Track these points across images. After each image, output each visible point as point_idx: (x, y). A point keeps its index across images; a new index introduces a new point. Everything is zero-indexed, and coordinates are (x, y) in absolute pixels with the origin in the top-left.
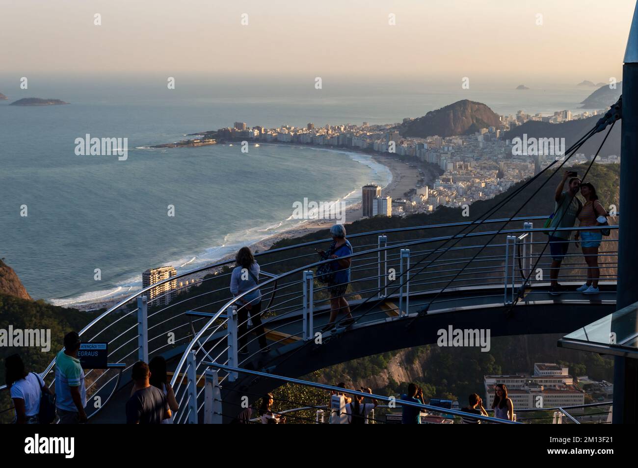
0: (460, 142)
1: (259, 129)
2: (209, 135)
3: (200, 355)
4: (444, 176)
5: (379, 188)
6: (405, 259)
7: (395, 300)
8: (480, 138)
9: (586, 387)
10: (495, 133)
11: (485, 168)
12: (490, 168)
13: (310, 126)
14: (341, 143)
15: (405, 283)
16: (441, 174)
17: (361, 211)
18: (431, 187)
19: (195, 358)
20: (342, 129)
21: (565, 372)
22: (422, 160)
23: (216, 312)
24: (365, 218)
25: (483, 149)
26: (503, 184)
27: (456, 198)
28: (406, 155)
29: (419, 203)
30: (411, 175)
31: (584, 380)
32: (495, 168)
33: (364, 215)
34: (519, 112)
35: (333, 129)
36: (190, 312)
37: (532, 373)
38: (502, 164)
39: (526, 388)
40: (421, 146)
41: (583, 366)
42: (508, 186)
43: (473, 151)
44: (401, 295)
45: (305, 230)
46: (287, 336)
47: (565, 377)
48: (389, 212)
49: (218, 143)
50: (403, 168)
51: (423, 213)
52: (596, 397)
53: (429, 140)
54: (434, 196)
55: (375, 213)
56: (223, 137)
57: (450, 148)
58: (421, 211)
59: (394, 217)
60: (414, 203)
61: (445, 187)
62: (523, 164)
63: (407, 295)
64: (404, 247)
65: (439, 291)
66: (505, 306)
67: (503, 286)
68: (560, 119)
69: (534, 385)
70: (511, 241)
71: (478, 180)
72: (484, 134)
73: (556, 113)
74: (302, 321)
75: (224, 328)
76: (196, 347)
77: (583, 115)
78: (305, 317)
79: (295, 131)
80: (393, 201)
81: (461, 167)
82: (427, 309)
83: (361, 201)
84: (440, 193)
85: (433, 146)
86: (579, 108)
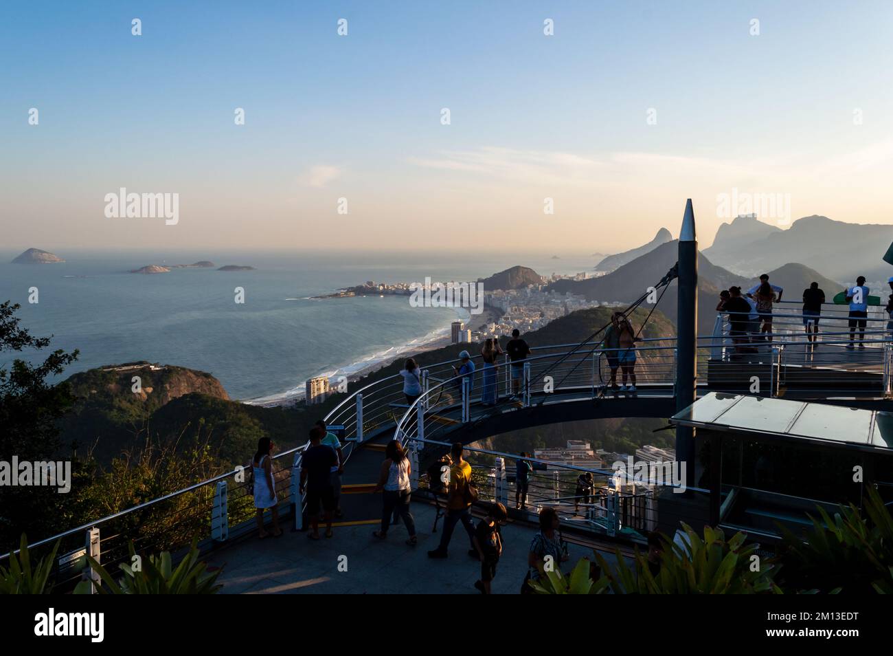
0: (515, 293)
1: (383, 285)
2: (350, 290)
4: (505, 316)
5: (462, 324)
8: (528, 291)
9: (602, 456)
10: (538, 288)
11: (532, 310)
12: (535, 311)
16: (503, 315)
17: (451, 339)
18: (496, 323)
21: (588, 446)
22: (491, 305)
25: (530, 298)
26: (544, 321)
29: (489, 333)
31: (601, 452)
32: (539, 311)
33: (453, 342)
34: (554, 274)
37: (566, 447)
38: (543, 308)
39: (562, 457)
41: (600, 442)
42: (547, 323)
43: (523, 300)
45: (414, 352)
47: (588, 450)
48: (469, 340)
49: (356, 295)
52: (609, 463)
53: (495, 292)
54: (498, 329)
55: (460, 341)
56: (359, 291)
57: (509, 298)
59: (472, 343)
60: (485, 334)
61: (505, 323)
62: (557, 308)
68: (581, 278)
69: (568, 455)
71: (527, 319)
72: (531, 288)
73: (578, 274)
77: (595, 275)
80: (472, 333)
81: (516, 310)
83: (451, 331)
84: (503, 327)
85: (498, 296)
86: (592, 271)
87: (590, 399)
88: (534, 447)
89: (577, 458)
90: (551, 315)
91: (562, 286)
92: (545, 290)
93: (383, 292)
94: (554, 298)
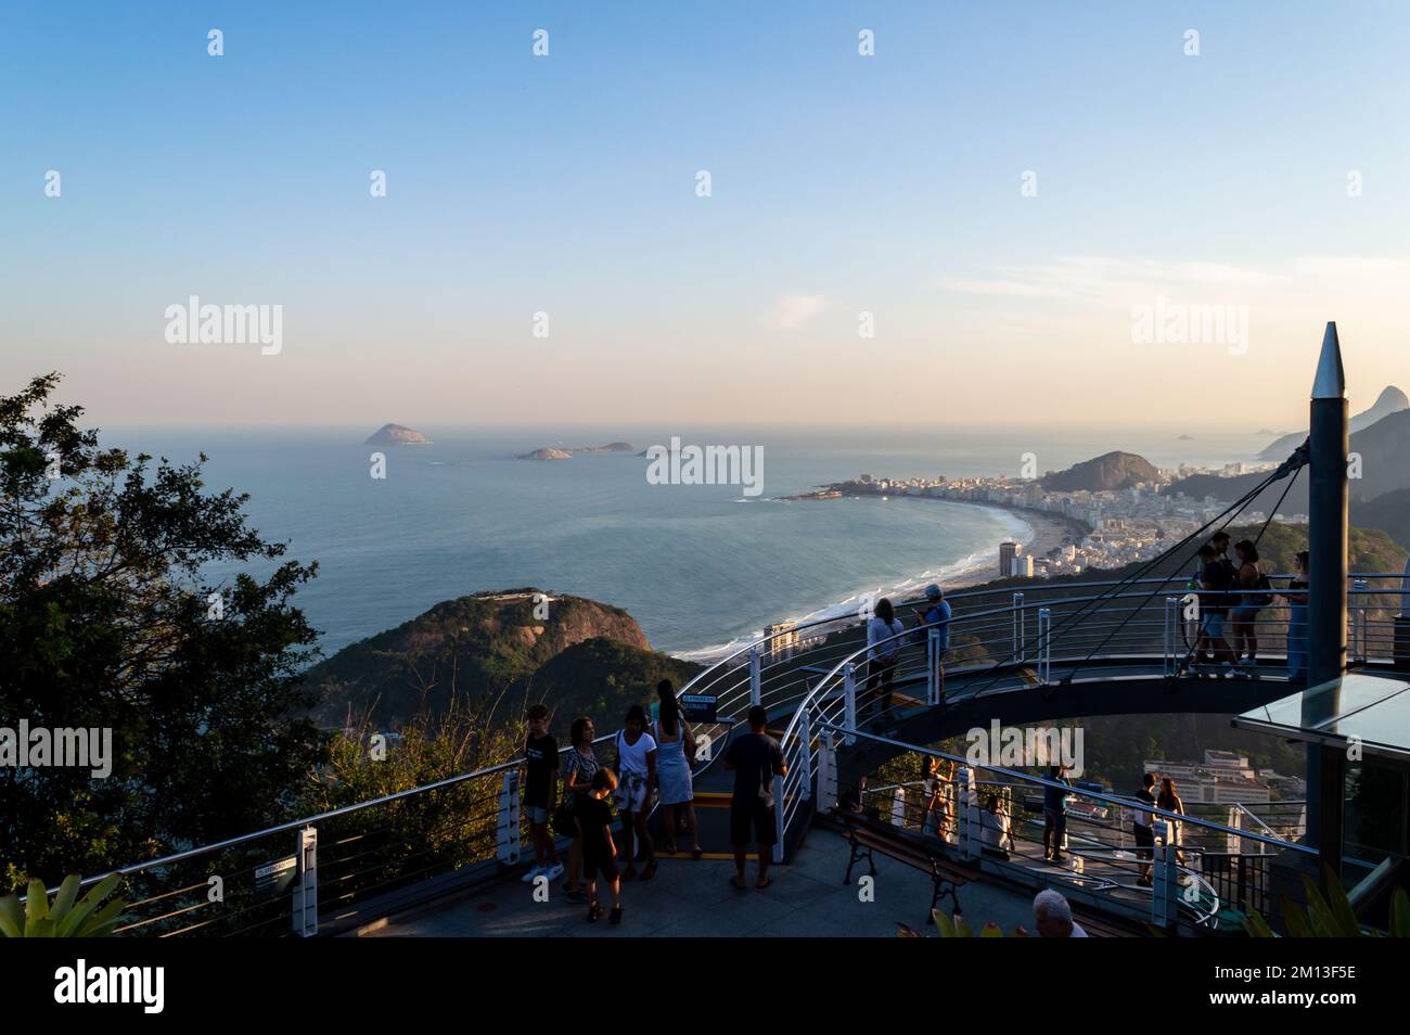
0: (1112, 497)
1: (887, 481)
2: (836, 487)
3: (815, 713)
4: (1093, 535)
5: (1018, 546)
6: (1045, 620)
7: (1034, 666)
8: (1136, 493)
9: (1271, 782)
10: (1154, 488)
11: (1142, 526)
12: (1147, 527)
13: (942, 479)
14: (976, 496)
15: (1044, 647)
16: (1091, 533)
17: (999, 570)
18: (1078, 546)
19: (808, 717)
20: (978, 482)
21: (1244, 763)
22: (1068, 516)
23: (832, 668)
24: (1002, 578)
25: (1139, 505)
26: (1163, 544)
27: (1107, 559)
28: (1049, 512)
29: (1064, 563)
30: (1055, 533)
31: (1269, 774)
32: (1154, 526)
33: (1002, 574)
34: (1182, 465)
35: (968, 482)
36: (806, 668)
37: (1202, 761)
38: (1162, 522)
39: (1196, 778)
40: (1067, 501)
41: (1267, 758)
42: (1169, 546)
43: (1127, 507)
44: (1040, 660)
46: (911, 699)
47: (1244, 769)
48: (1030, 573)
49: (844, 495)
50: (1045, 525)
51: (1069, 575)
52: (1284, 794)
53: (1076, 494)
54: (1081, 556)
55: (1014, 573)
56: (849, 489)
57: (1100, 504)
58: (1067, 572)
59: (1035, 577)
60: (1059, 563)
61: (1094, 547)
63: (1047, 660)
64: (1043, 606)
65: (1084, 658)
66: (1166, 678)
67: (1163, 656)
68: (1232, 473)
69: (1206, 775)
70: (1171, 604)
71: (1133, 540)
72: (1141, 490)
73: (1227, 466)
74: (927, 684)
75: (841, 687)
76: (810, 705)
77: (1260, 468)
78: (930, 679)
79: (926, 484)
80: (1034, 561)
81: (1113, 525)
82: (1071, 678)
83: (998, 558)
84: (1089, 553)
85: (1080, 501)
86: (1254, 460)
88: (1144, 756)
89: (1223, 782)
90: (1175, 535)
91: (1196, 486)
92: (1164, 492)
93: (885, 493)
94: (1182, 505)
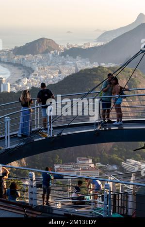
0: (41, 57)
4: (34, 73)
5: (4, 79)
8: (50, 55)
9: (100, 168)
10: (57, 53)
11: (53, 69)
12: (55, 70)
18: (28, 78)
21: (90, 161)
22: (24, 66)
25: (52, 60)
26: (61, 76)
28: (16, 64)
29: (23, 86)
30: (19, 73)
31: (99, 164)
32: (58, 69)
34: (68, 43)
37: (76, 162)
38: (60, 67)
39: (73, 169)
40: (23, 59)
41: (99, 158)
42: (63, 78)
43: (47, 61)
47: (90, 164)
48: (9, 90)
50: (15, 69)
52: (104, 172)
53: (27, 56)
54: (29, 82)
55: (2, 91)
57: (37, 60)
59: (11, 92)
60: (20, 86)
61: (34, 78)
62: (70, 67)
68: (86, 47)
69: (77, 167)
71: (49, 75)
72: (52, 54)
73: (85, 44)
77: (96, 45)
80: (11, 85)
81: (42, 69)
84: (32, 81)
86: (95, 42)
87: (94, 130)
88: (54, 163)
89: (83, 169)
91: (74, 52)
92: (62, 55)
94: (68, 60)
